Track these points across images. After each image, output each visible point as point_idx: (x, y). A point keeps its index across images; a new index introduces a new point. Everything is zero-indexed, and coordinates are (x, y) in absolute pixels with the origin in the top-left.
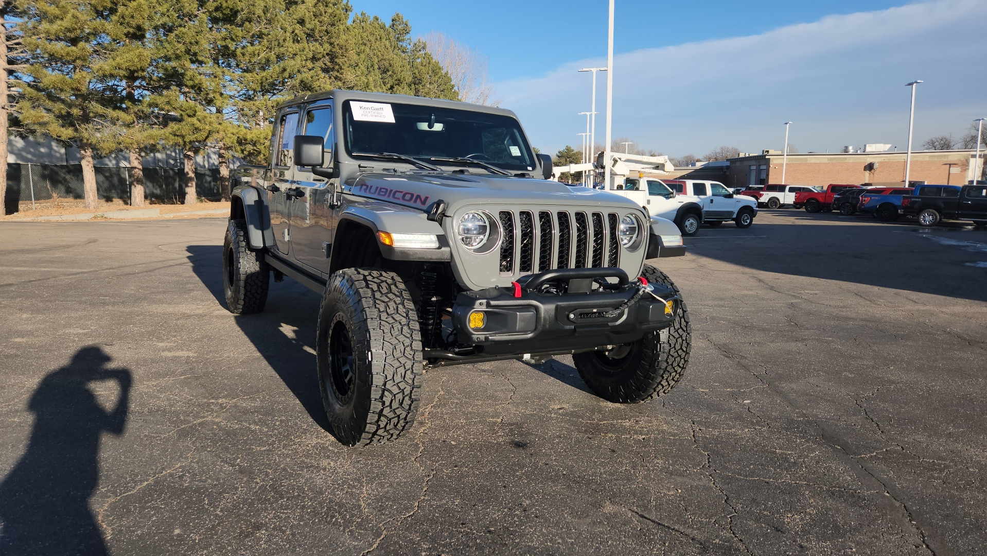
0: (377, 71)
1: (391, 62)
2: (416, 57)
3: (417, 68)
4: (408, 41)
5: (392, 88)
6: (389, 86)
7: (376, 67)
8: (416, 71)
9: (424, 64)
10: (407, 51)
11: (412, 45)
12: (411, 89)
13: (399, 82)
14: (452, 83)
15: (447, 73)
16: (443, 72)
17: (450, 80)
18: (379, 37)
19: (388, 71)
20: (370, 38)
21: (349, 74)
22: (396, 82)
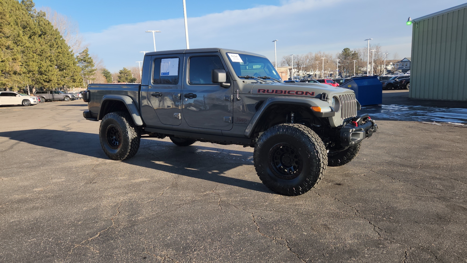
0: (21, 28)
1: (28, 22)
2: (40, 20)
3: (42, 26)
4: (34, 11)
5: (30, 37)
6: (29, 36)
7: (20, 25)
8: (42, 28)
9: (46, 24)
10: (34, 16)
11: (37, 13)
12: (41, 38)
13: (34, 34)
14: (61, 35)
15: (57, 30)
16: (54, 29)
17: (59, 33)
18: (18, 8)
19: (27, 27)
20: (12, 8)
21: (6, 28)
22: (33, 34)
